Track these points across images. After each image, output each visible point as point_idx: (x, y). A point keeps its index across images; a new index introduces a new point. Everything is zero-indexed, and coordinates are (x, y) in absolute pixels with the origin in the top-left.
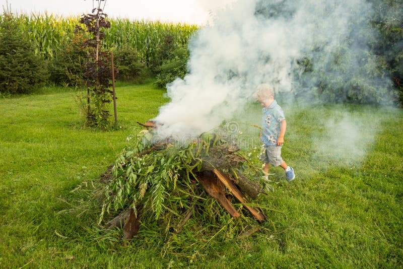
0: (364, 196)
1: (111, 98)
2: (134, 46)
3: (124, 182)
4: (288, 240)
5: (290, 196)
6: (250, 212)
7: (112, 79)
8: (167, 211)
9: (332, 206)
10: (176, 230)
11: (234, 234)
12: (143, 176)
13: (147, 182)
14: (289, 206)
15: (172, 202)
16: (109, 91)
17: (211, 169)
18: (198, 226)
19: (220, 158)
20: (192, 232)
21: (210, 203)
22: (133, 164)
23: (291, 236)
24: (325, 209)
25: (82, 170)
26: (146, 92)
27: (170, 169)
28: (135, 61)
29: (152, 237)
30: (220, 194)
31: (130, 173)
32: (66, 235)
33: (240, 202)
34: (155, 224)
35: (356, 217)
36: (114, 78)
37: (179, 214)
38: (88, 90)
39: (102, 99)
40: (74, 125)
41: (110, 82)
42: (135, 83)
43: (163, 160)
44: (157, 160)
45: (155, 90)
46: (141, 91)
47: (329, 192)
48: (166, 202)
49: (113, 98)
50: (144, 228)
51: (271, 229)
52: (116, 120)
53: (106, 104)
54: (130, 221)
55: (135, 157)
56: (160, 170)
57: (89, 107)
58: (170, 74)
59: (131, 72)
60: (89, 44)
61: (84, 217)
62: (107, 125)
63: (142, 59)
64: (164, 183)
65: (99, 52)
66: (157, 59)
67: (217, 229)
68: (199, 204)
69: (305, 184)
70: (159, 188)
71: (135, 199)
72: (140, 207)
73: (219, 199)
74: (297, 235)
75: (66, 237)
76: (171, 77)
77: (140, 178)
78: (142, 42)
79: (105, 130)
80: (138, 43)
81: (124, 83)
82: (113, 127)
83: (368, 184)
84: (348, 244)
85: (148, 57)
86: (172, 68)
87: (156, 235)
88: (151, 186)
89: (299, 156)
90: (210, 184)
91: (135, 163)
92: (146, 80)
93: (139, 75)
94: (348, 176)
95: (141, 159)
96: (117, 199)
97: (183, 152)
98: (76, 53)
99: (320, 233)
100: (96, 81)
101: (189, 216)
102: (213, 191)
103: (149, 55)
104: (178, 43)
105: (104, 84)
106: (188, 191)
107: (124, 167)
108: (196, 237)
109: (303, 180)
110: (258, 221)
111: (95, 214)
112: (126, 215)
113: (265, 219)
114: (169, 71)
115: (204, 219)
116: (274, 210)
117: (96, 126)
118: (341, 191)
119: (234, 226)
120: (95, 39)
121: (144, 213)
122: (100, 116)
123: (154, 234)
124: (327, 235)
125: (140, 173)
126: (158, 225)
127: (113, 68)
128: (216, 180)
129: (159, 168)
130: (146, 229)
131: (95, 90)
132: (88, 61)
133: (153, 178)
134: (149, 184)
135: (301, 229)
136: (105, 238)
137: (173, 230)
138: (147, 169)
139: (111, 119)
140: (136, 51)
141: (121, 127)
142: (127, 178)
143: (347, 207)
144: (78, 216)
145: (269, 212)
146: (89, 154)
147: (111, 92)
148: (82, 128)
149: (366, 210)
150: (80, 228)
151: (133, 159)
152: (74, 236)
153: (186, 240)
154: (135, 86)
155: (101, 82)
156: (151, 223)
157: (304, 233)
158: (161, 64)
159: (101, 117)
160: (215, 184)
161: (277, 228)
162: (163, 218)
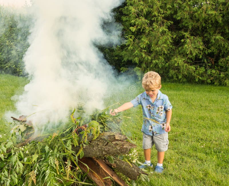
19: (106, 145)
43: (47, 148)
55: (16, 148)
95: (23, 149)
151: (13, 149)
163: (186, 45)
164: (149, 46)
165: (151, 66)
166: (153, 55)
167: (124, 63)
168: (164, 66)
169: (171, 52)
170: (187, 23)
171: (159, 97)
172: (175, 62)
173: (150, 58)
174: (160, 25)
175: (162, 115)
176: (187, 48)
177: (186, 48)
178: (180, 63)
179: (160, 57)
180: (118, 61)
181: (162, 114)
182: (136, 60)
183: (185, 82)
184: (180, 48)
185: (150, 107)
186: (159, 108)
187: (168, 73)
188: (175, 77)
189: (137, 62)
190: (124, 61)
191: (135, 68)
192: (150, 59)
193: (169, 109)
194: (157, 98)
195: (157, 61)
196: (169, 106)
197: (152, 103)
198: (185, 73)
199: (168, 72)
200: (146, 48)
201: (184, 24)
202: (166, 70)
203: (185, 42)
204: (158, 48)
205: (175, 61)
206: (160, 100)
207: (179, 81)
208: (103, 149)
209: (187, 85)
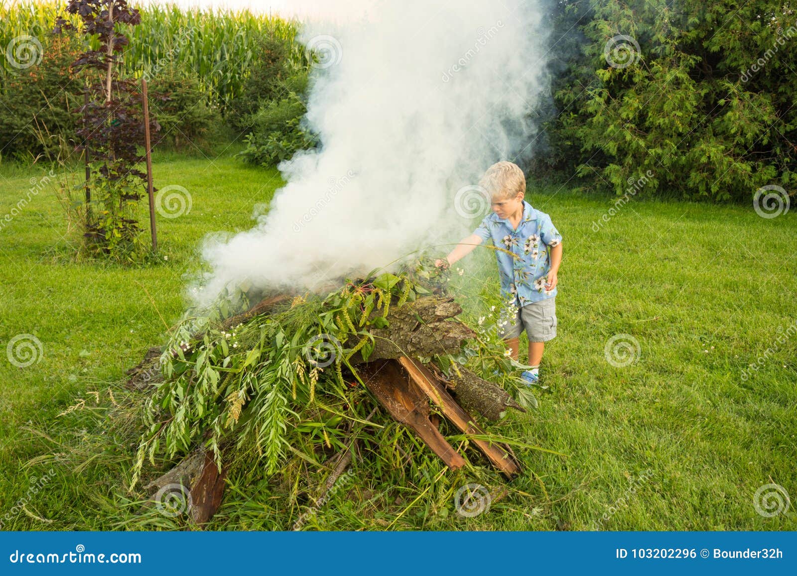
0: (739, 413)
1: (141, 191)
2: (189, 68)
3: (190, 389)
4: (575, 517)
5: (573, 417)
6: (484, 455)
7: (144, 144)
8: (290, 455)
9: (668, 437)
10: (315, 500)
11: (450, 506)
12: (235, 375)
13: (245, 388)
14: (571, 438)
15: (302, 433)
16: (136, 173)
17: (395, 357)
18: (363, 489)
19: (415, 330)
20: (350, 502)
21: (391, 435)
22: (209, 346)
23: (582, 508)
24: (653, 445)
25: (81, 360)
26: (221, 176)
27: (298, 357)
28: (194, 101)
29: (256, 517)
30: (416, 413)
31: (203, 367)
32: (50, 514)
33: (462, 433)
34: (262, 485)
35: (726, 462)
36: (149, 142)
37: (319, 460)
38: (88, 171)
39: (120, 192)
40: (52, 254)
41: (140, 152)
42: (194, 156)
43: (280, 336)
44: (267, 337)
45: (242, 171)
46: (209, 174)
47: (659, 406)
48: (289, 434)
49: (148, 191)
50: (238, 495)
51: (534, 494)
52: (154, 241)
53: (130, 203)
54: (203, 480)
55: (215, 332)
56: (274, 359)
57: (89, 211)
58: (278, 133)
59: (182, 128)
60: (91, 62)
61: (93, 473)
62: (133, 254)
63: (209, 97)
64: (285, 389)
65: (113, 81)
66: (245, 98)
67: (408, 497)
68: (367, 438)
69: (605, 388)
70: (274, 401)
71: (218, 429)
72: (227, 445)
73: (415, 426)
74: (594, 506)
75: (51, 521)
76: (279, 140)
77: (227, 379)
78: (209, 59)
79: (130, 265)
80: (199, 62)
81: (168, 155)
82: (146, 258)
83: (745, 386)
84: (711, 525)
85: (222, 94)
86: (282, 119)
87: (266, 511)
88: (253, 398)
89: (587, 323)
90: (392, 392)
91: (214, 344)
92: (219, 148)
93: (201, 135)
94: (700, 368)
95: (228, 335)
96: (172, 428)
97: (329, 315)
98: (54, 84)
99: (647, 501)
100: (106, 148)
101: (342, 466)
102: (399, 407)
103: (225, 90)
104: (292, 63)
105: (126, 158)
106: (341, 408)
107: (188, 354)
108: (359, 515)
109: (598, 379)
110: (503, 475)
111: (119, 464)
112: (192, 465)
113: (519, 470)
114: (274, 126)
115: (376, 471)
116: (536, 448)
117: (105, 255)
118: (688, 403)
119: (448, 488)
120: (104, 49)
121: (237, 459)
122: (115, 231)
123: (263, 509)
124: (663, 504)
125: (228, 367)
126: (270, 488)
127: (148, 119)
128: (406, 381)
129: (272, 354)
130: (243, 498)
131: (104, 170)
132: (87, 101)
133: (259, 378)
134: (249, 391)
135: (603, 493)
136: (146, 522)
137: (307, 499)
138: (245, 357)
139: (142, 239)
140: (197, 81)
141: (166, 258)
142: (196, 379)
143: (702, 440)
144: (78, 469)
145: (526, 453)
146: (93, 322)
147: (142, 176)
148: (72, 260)
149: (747, 446)
150: (83, 498)
151: (209, 334)
152: (70, 517)
153: (337, 523)
154: (193, 161)
155: (118, 152)
156: (254, 483)
157: (610, 502)
158: (255, 109)
159: (118, 235)
160: (404, 391)
161: (548, 490)
162: (283, 471)
163: (729, 114)
164: (642, 117)
165: (646, 162)
166: (650, 137)
167: (587, 156)
168: (677, 162)
169: (695, 131)
170: (735, 60)
171: (526, 217)
172: (701, 153)
173: (642, 143)
174: (671, 66)
175: (536, 256)
176: (732, 119)
177: (729, 120)
178: (712, 155)
179: (668, 141)
180: (572, 151)
181: (536, 254)
182: (611, 147)
183: (727, 200)
184: (717, 121)
185: (510, 240)
186: (529, 241)
187: (688, 180)
188: (702, 188)
189: (614, 152)
190: (586, 151)
191: (608, 168)
192: (643, 145)
193: (556, 243)
194: (523, 219)
195: (659, 151)
196: (554, 236)
197: (513, 230)
198: (728, 179)
199: (688, 177)
200: (634, 118)
201: (728, 61)
202: (682, 172)
203: (728, 107)
204: (661, 121)
205: (702, 150)
206: (531, 223)
207: (711, 199)
208: (408, 339)
209: (732, 208)
